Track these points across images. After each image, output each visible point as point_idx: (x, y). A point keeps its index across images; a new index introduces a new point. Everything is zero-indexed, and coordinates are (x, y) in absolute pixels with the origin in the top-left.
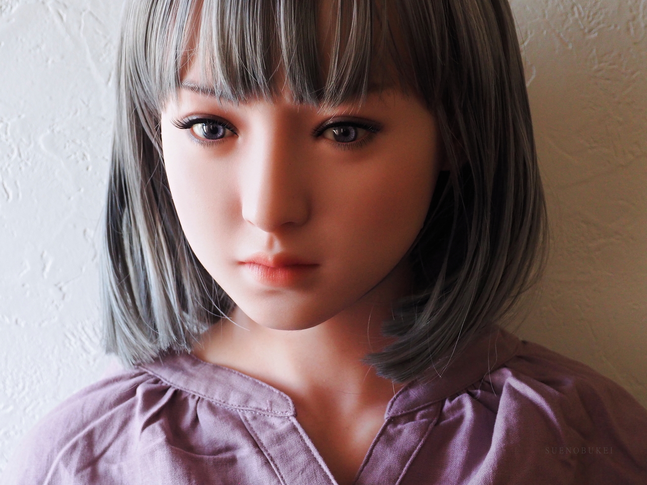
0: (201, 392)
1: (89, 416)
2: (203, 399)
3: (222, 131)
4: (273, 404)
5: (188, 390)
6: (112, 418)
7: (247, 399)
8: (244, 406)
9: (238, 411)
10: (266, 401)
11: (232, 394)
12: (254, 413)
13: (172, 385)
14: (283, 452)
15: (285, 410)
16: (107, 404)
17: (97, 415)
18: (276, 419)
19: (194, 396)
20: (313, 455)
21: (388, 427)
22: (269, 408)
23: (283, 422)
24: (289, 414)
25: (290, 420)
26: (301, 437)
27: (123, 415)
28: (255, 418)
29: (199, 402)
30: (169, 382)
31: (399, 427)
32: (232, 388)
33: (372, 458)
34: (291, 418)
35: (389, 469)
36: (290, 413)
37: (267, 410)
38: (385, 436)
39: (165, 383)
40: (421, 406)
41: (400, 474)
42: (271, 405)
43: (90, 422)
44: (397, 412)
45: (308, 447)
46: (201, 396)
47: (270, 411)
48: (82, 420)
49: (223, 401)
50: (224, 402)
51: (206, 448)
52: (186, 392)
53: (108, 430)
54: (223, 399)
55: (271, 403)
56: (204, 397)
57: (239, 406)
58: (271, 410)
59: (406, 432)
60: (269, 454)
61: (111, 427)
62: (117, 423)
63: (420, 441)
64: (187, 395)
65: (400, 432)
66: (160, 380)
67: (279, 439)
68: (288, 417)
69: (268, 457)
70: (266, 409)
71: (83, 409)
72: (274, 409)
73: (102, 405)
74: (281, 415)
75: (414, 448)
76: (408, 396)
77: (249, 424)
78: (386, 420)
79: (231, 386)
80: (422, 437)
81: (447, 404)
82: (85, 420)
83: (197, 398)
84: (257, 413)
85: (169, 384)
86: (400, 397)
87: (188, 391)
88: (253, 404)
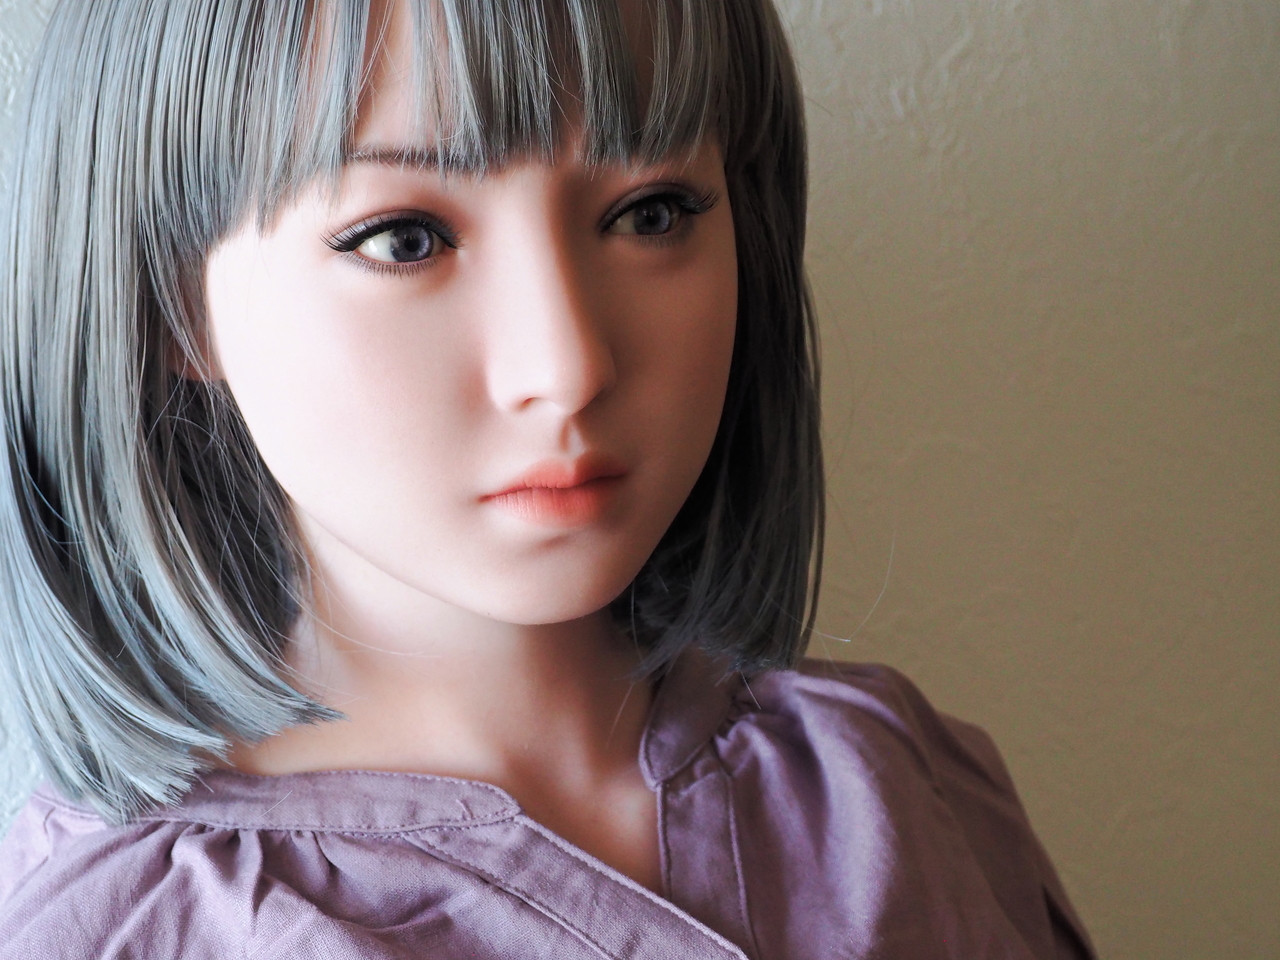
0: (312, 822)
1: (98, 925)
2: (322, 833)
3: (427, 243)
4: (470, 805)
5: (280, 825)
6: (154, 915)
7: (413, 811)
8: (412, 824)
9: (403, 835)
10: (453, 802)
11: (377, 809)
12: (437, 830)
13: (237, 827)
14: (539, 878)
15: (501, 808)
16: (124, 894)
17: (114, 920)
18: (488, 828)
19: (299, 833)
20: (593, 869)
21: (669, 799)
22: (467, 813)
23: (507, 830)
24: (511, 814)
25: (517, 823)
26: (554, 845)
27: (176, 904)
28: (445, 839)
29: (319, 839)
30: (227, 823)
31: (684, 793)
32: (370, 799)
33: (673, 854)
34: (516, 819)
35: (712, 863)
36: (513, 809)
37: (464, 818)
38: (673, 814)
39: (219, 827)
40: (693, 755)
41: (735, 868)
42: (467, 807)
43: (106, 936)
44: (667, 772)
45: (577, 859)
46: (314, 829)
47: (469, 819)
48: (88, 938)
49: (364, 826)
50: (369, 827)
51: (383, 915)
52: (276, 830)
53: (156, 941)
54: (364, 822)
55: (465, 802)
56: (323, 829)
57: (403, 826)
58: (472, 815)
59: (699, 799)
60: (517, 889)
61: (160, 933)
62: (169, 922)
63: (727, 808)
64: (283, 835)
65: (690, 801)
66: (205, 826)
67: (518, 858)
68: (512, 819)
69: (519, 895)
70: (459, 817)
71: (76, 917)
72: (478, 811)
73: (115, 899)
74: (497, 819)
75: (727, 823)
76: (661, 745)
77: (441, 852)
78: (659, 790)
79: (365, 796)
80: (727, 801)
81: (723, 745)
82: (94, 937)
83: (308, 835)
84: (445, 829)
85: (229, 828)
86: (652, 748)
87: (283, 828)
88: (428, 817)
